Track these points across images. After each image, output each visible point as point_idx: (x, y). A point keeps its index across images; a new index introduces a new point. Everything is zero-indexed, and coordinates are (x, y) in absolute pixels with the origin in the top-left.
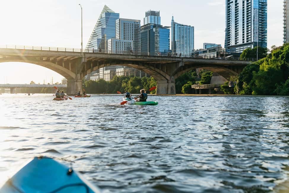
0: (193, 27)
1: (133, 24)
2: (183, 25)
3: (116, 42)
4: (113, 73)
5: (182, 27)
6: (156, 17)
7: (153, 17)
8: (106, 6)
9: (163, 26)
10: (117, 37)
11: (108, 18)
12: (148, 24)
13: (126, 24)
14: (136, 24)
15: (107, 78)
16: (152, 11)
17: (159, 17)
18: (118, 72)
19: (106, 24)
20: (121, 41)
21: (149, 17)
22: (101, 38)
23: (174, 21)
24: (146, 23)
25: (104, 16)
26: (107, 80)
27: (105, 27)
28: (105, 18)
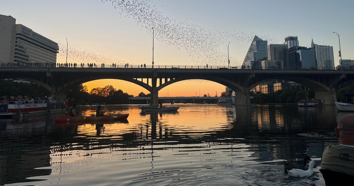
0: (332, 47)
1: (281, 48)
2: (322, 46)
3: (269, 63)
4: (271, 88)
5: (322, 47)
6: (295, 41)
7: (292, 41)
8: (256, 37)
9: (307, 48)
10: (269, 58)
11: (259, 45)
12: (294, 47)
13: (276, 49)
14: (284, 48)
15: (265, 91)
16: (290, 37)
17: (297, 41)
18: (275, 86)
19: (257, 50)
20: (273, 62)
21: (288, 41)
22: (253, 60)
23: (314, 43)
24: (292, 46)
25: (255, 43)
26: (265, 93)
27: (256, 52)
28: (256, 45)
